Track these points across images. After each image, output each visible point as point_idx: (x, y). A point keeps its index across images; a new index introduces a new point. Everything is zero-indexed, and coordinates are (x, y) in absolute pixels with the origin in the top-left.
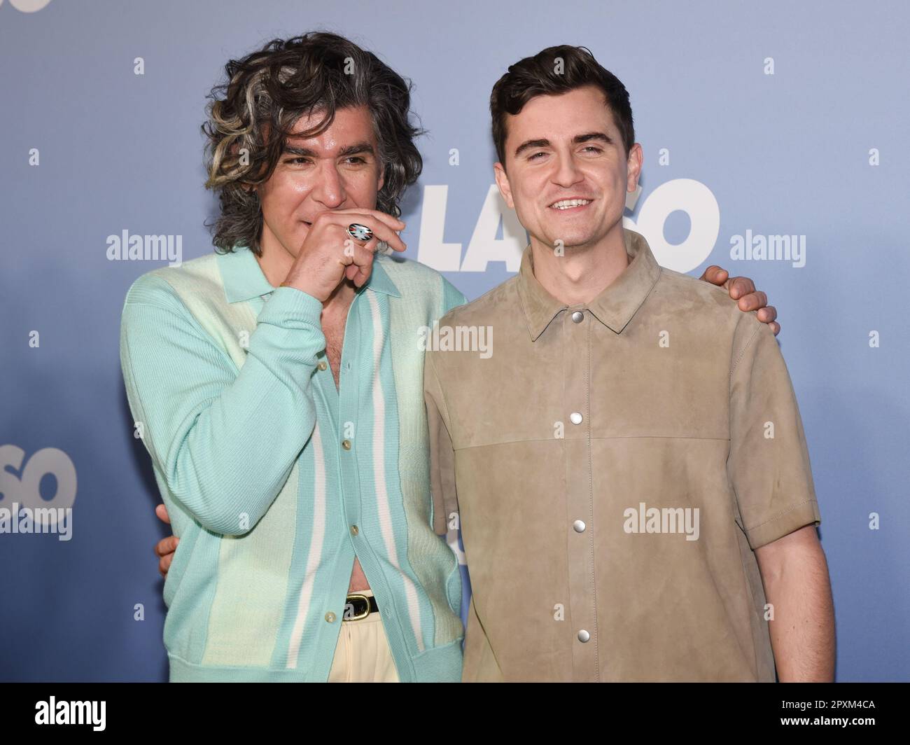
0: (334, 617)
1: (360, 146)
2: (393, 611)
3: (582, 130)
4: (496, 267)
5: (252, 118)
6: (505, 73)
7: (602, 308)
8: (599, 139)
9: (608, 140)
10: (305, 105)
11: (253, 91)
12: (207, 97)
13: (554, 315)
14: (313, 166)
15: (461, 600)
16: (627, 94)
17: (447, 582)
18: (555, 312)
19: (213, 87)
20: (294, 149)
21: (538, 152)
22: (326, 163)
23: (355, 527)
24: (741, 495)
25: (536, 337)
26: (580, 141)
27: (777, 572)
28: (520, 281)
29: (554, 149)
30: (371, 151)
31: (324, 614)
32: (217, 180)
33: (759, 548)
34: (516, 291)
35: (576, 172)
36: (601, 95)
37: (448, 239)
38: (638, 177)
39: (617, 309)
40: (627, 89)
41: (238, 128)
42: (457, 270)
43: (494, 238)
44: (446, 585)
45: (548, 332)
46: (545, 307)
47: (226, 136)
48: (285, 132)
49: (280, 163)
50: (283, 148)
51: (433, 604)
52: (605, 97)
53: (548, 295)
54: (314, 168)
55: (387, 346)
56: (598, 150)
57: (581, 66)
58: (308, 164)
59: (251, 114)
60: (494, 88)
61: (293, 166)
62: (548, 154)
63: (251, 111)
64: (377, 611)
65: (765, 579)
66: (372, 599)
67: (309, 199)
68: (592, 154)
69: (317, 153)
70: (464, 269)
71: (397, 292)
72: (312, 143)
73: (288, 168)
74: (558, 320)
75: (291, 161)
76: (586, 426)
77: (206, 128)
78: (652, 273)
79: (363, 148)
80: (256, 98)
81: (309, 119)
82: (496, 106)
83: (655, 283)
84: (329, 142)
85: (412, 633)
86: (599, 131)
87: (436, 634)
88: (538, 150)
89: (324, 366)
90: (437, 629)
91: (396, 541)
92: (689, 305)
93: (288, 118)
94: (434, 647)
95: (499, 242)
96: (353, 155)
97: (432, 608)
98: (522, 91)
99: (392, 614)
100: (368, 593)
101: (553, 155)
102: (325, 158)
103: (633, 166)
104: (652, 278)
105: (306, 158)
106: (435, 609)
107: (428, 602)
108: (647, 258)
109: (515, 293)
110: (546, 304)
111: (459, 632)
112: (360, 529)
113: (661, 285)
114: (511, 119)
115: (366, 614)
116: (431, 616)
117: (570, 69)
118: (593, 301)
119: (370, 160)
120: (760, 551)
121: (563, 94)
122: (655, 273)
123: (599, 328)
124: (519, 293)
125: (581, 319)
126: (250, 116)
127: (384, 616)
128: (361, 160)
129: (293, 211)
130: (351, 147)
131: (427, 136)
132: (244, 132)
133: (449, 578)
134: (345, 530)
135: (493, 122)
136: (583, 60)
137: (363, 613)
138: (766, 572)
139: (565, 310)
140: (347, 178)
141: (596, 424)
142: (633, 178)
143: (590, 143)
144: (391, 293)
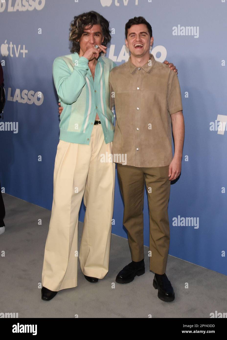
3: (142, 31)
5: (78, 26)
7: (144, 68)
9: (147, 34)
11: (78, 21)
17: (112, 119)
20: (85, 32)
22: (91, 36)
23: (97, 107)
24: (169, 105)
25: (132, 73)
26: (141, 33)
27: (174, 119)
28: (128, 63)
29: (136, 35)
30: (101, 34)
31: (91, 123)
32: (71, 38)
35: (140, 39)
36: (146, 26)
37: (114, 55)
39: (147, 67)
42: (116, 61)
45: (134, 72)
48: (84, 29)
49: (83, 35)
50: (83, 32)
53: (134, 65)
54: (89, 36)
55: (103, 73)
56: (145, 36)
61: (85, 36)
64: (101, 123)
67: (88, 43)
68: (143, 36)
70: (118, 61)
71: (105, 63)
72: (89, 31)
75: (84, 35)
76: (140, 90)
79: (99, 33)
80: (79, 23)
81: (88, 26)
84: (92, 31)
85: (106, 128)
86: (145, 32)
87: (110, 129)
88: (133, 35)
89: (91, 76)
91: (104, 110)
92: (161, 68)
93: (84, 26)
94: (110, 131)
96: (96, 34)
99: (103, 124)
100: (99, 120)
102: (91, 34)
103: (152, 41)
105: (88, 34)
108: (153, 58)
110: (133, 67)
111: (114, 128)
113: (156, 64)
114: (129, 30)
118: (143, 66)
119: (100, 35)
121: (139, 24)
122: (155, 62)
123: (143, 71)
125: (140, 69)
127: (102, 124)
128: (98, 35)
129: (85, 45)
130: (96, 32)
134: (95, 107)
137: (98, 124)
139: (137, 68)
140: (96, 39)
141: (142, 89)
142: (151, 43)
143: (143, 34)
144: (104, 63)
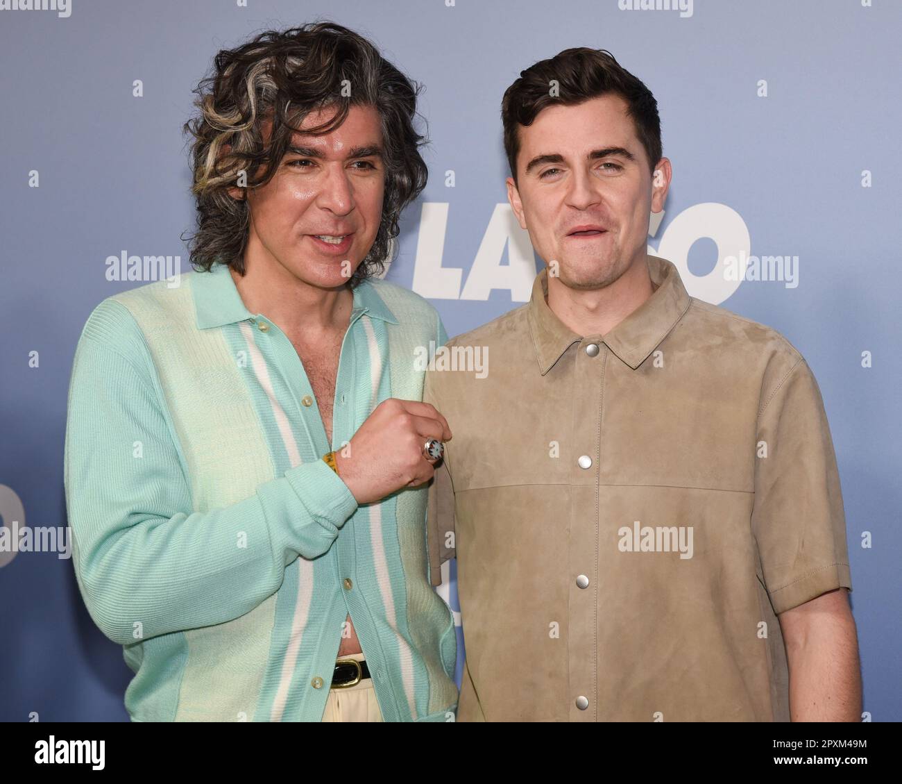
0: (322, 682)
1: (371, 148)
2: (385, 674)
3: (600, 144)
4: (501, 295)
5: (254, 112)
6: (516, 79)
7: (619, 341)
8: (618, 154)
9: (629, 156)
10: (316, 98)
11: (256, 81)
12: (194, 92)
13: (566, 348)
14: (319, 169)
15: (455, 663)
16: (654, 102)
17: (441, 642)
18: (568, 343)
19: (201, 79)
20: (299, 149)
21: (551, 168)
22: (333, 166)
23: (348, 580)
24: (765, 554)
25: (546, 370)
26: (598, 157)
27: (800, 641)
28: (530, 309)
29: (569, 165)
30: (381, 155)
31: (310, 678)
32: (209, 182)
33: (783, 612)
34: (526, 321)
35: (593, 192)
36: (622, 105)
37: (447, 262)
38: (665, 196)
39: (636, 342)
40: (655, 96)
41: (237, 124)
42: (456, 297)
43: (499, 262)
44: (440, 645)
45: (561, 366)
46: (557, 338)
47: (222, 132)
48: (293, 129)
49: (281, 165)
50: (287, 146)
51: (428, 668)
52: (628, 106)
53: (561, 325)
54: (319, 172)
55: (386, 377)
56: (618, 167)
57: (600, 72)
58: (313, 167)
59: (253, 107)
60: (505, 95)
61: (295, 169)
62: (563, 171)
63: (252, 103)
64: (369, 677)
65: (788, 647)
66: (363, 664)
67: (314, 206)
68: (610, 172)
69: (325, 154)
70: (465, 297)
71: (394, 318)
72: (317, 142)
73: (290, 171)
74: (571, 352)
75: (292, 163)
76: (595, 470)
77: (191, 125)
78: (679, 304)
79: (373, 151)
80: (258, 90)
81: (320, 114)
82: (508, 115)
83: (682, 316)
84: (339, 143)
85: (404, 699)
86: (619, 145)
87: (431, 702)
88: (551, 166)
89: (309, 401)
90: (432, 696)
91: (394, 596)
92: (718, 340)
93: (296, 113)
94: (428, 715)
95: (504, 268)
96: (359, 159)
97: (428, 674)
98: (535, 99)
99: (384, 678)
100: (359, 657)
101: (568, 171)
102: (333, 161)
104: (679, 309)
105: (311, 160)
106: (431, 674)
107: (424, 667)
108: (674, 286)
109: (526, 322)
110: (557, 334)
111: (454, 699)
112: (354, 583)
113: (688, 318)
114: (523, 130)
115: (356, 681)
116: (426, 682)
117: (588, 75)
118: (610, 333)
119: (378, 165)
120: (784, 616)
121: (579, 104)
122: (683, 305)
123: (615, 362)
124: (529, 322)
125: (596, 352)
126: (251, 110)
127: (377, 680)
128: (370, 164)
129: (295, 221)
130: (362, 149)
131: (428, 147)
132: (243, 128)
133: (443, 638)
134: (337, 584)
135: (505, 133)
136: (603, 66)
137: (354, 679)
138: (788, 640)
139: (579, 342)
140: (355, 184)
141: (606, 468)
142: (658, 197)
143: (609, 159)
144: (388, 320)
